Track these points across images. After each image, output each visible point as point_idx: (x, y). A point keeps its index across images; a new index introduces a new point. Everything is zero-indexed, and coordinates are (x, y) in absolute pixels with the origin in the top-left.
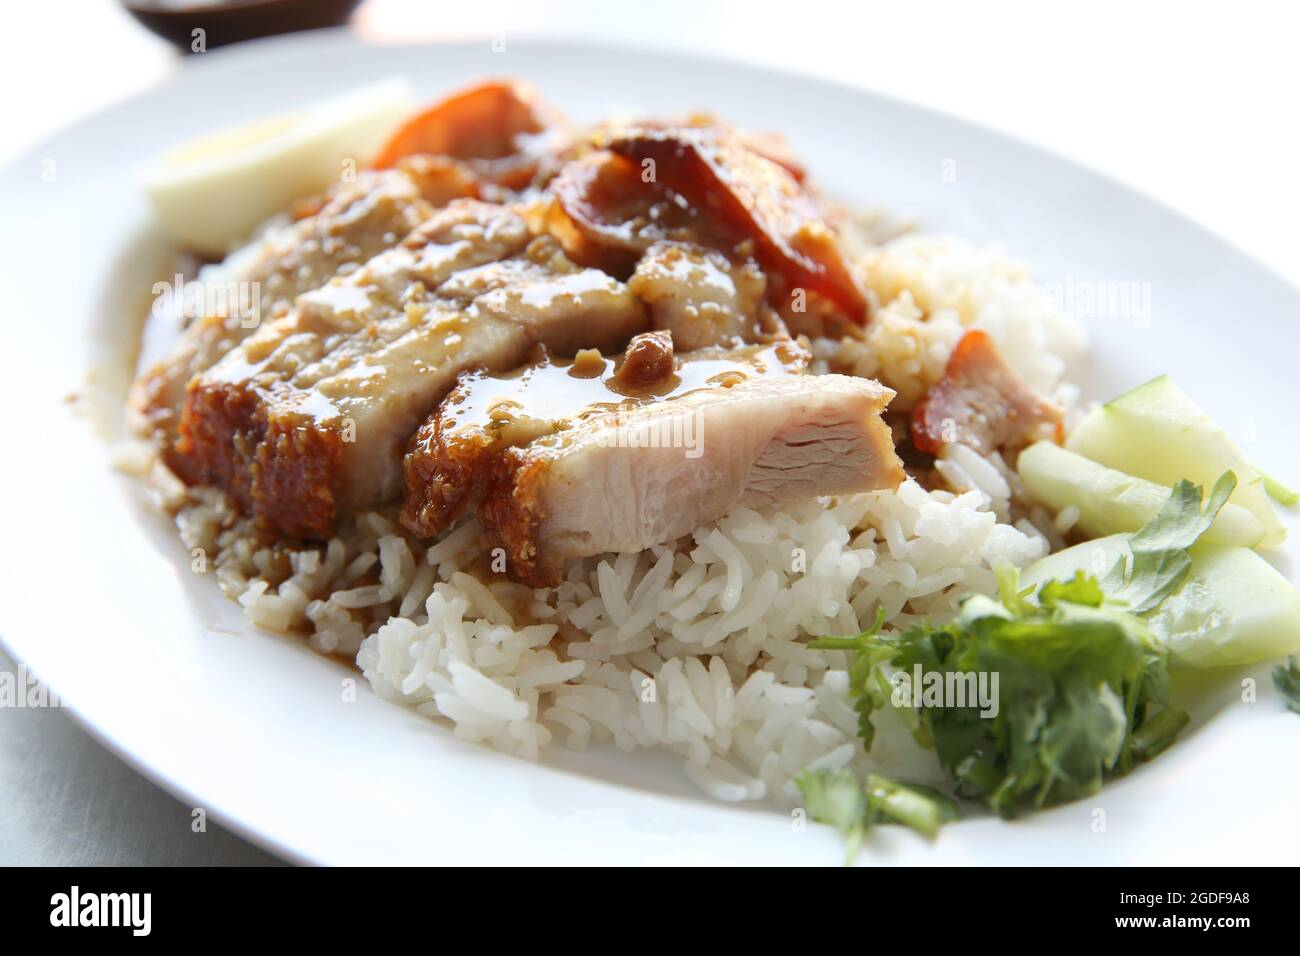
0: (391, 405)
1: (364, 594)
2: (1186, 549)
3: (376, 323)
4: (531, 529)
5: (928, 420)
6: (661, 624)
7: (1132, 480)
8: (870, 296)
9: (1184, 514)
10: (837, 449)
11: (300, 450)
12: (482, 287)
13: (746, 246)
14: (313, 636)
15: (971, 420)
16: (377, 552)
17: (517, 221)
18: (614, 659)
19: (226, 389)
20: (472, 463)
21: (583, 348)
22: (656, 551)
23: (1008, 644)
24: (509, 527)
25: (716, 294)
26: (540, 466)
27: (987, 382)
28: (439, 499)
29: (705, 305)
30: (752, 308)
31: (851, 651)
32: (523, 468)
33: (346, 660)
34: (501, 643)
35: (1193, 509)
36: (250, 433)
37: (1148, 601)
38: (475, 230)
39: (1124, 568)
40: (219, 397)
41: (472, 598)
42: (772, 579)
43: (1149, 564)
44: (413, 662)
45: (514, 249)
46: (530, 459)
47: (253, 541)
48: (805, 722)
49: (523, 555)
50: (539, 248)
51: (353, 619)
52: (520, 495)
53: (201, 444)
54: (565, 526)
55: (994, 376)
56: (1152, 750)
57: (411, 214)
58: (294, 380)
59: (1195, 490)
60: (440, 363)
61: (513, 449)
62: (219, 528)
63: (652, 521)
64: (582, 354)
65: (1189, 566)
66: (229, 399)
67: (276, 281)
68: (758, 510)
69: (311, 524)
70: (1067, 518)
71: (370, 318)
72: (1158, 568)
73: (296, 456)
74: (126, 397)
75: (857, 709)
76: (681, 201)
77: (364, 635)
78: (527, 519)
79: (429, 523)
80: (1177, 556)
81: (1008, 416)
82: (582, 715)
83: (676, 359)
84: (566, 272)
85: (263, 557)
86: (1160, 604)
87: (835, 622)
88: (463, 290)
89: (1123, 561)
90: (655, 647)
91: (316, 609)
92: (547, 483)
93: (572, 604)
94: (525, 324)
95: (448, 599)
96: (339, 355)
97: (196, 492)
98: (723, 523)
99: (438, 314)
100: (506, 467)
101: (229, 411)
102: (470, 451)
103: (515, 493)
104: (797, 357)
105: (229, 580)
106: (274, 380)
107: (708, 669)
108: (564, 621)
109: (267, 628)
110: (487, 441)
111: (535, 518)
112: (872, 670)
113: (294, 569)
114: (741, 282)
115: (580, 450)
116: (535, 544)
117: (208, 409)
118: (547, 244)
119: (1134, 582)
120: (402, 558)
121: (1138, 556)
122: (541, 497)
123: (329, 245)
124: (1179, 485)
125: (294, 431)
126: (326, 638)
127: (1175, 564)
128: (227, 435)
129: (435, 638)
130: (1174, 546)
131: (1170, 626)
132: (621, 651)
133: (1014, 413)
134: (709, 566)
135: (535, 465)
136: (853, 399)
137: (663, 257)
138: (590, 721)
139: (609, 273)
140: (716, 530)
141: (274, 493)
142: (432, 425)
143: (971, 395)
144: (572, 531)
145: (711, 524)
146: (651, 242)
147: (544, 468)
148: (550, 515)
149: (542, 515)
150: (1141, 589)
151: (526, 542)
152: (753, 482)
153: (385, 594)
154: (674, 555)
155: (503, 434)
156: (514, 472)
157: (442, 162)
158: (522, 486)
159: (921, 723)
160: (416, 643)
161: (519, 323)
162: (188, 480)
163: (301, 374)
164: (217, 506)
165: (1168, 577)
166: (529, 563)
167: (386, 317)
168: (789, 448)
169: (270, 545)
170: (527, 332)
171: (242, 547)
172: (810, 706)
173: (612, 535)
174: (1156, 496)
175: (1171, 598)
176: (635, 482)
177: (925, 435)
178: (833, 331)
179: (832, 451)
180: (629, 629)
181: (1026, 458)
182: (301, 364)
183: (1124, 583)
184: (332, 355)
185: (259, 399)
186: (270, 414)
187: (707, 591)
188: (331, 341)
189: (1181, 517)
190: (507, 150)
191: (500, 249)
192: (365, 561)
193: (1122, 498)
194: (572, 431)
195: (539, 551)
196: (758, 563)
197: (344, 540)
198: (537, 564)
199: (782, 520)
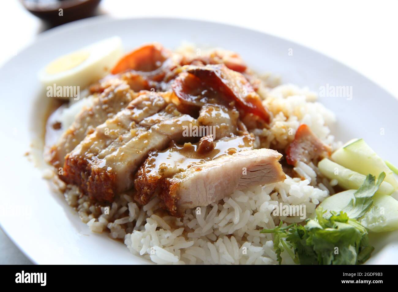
0: (129, 165)
1: (125, 220)
2: (371, 197)
3: (121, 136)
4: (175, 203)
5: (291, 155)
6: (215, 227)
7: (353, 172)
8: (271, 114)
9: (370, 185)
10: (265, 172)
11: (102, 180)
12: (154, 123)
13: (232, 103)
14: (110, 234)
15: (303, 153)
16: (127, 206)
17: (161, 99)
18: (202, 238)
19: (78, 159)
20: (156, 184)
21: (186, 142)
22: (212, 205)
23: (321, 235)
24: (168, 202)
25: (224, 120)
26: (177, 185)
27: (307, 140)
28: (146, 194)
29: (222, 124)
30: (235, 123)
31: (273, 233)
32: (172, 186)
33: (121, 240)
34: (168, 237)
35: (373, 183)
36: (86, 173)
37: (361, 214)
38: (149, 103)
39: (353, 202)
40: (75, 162)
41: (158, 223)
42: (248, 212)
43: (361, 202)
44: (143, 245)
45: (162, 109)
46: (173, 183)
47: (89, 203)
48: (261, 257)
49: (173, 210)
50: (169, 108)
51: (122, 228)
52: (171, 193)
53: (70, 175)
54: (185, 201)
55: (309, 137)
56: (364, 260)
57: (128, 96)
58: (98, 155)
59: (373, 177)
60: (143, 149)
61: (168, 179)
62: (78, 198)
63: (211, 197)
64: (186, 144)
65: (373, 202)
66: (78, 162)
67: (88, 119)
68: (243, 191)
69: (107, 199)
70: (334, 183)
71: (119, 134)
72: (363, 203)
73: (101, 181)
74: (43, 150)
75: (276, 253)
76: (212, 89)
77: (126, 233)
78: (174, 200)
79: (144, 201)
80: (369, 199)
81: (314, 150)
82: (193, 256)
83: (214, 143)
84: (178, 116)
85: (92, 208)
86: (364, 215)
87: (268, 225)
88: (148, 124)
89: (352, 200)
90: (214, 232)
91: (110, 225)
92: (179, 189)
93: (188, 221)
94: (168, 135)
95: (151, 224)
96: (111, 147)
97: (69, 186)
98: (232, 195)
99: (141, 132)
100: (166, 184)
101: (78, 165)
102: (155, 180)
103: (169, 193)
104: (251, 140)
105: (82, 216)
106: (92, 156)
107: (231, 241)
108: (186, 226)
109: (96, 233)
110: (160, 177)
111: (176, 199)
112: (280, 241)
113: (102, 212)
114: (231, 115)
115: (188, 179)
116: (176, 206)
117: (72, 165)
118: (172, 106)
119: (356, 207)
120: (135, 209)
121: (357, 199)
122: (178, 194)
123: (104, 107)
124: (368, 176)
125: (100, 174)
126: (115, 234)
127: (368, 202)
128: (79, 172)
129: (148, 237)
130: (367, 196)
131: (368, 222)
132: (203, 235)
133: (316, 149)
134: (228, 208)
135: (175, 185)
136: (270, 157)
137: (208, 110)
138: (196, 257)
139: (192, 116)
140: (230, 198)
141: (95, 191)
142: (142, 170)
143: (303, 145)
144: (187, 201)
145: (229, 196)
146: (204, 104)
147: (178, 185)
148: (180, 198)
149: (178, 199)
150: (359, 209)
151: (174, 206)
152: (240, 183)
153: (131, 219)
154: (218, 205)
155: (164, 174)
156: (169, 187)
157: (134, 73)
158: (172, 191)
159: (296, 257)
160: (143, 239)
161: (166, 135)
162: (67, 182)
163: (100, 154)
164: (76, 191)
165: (366, 206)
166: (175, 212)
167: (124, 133)
168: (251, 173)
169: (94, 204)
170: (168, 137)
171: (86, 205)
172: (262, 253)
173: (199, 202)
174: (361, 179)
175: (367, 213)
176: (205, 186)
177: (290, 160)
178: (260, 126)
179: (264, 173)
180: (206, 229)
181: (321, 164)
182: (100, 150)
183: (353, 207)
184: (109, 147)
185: (88, 163)
186: (92, 168)
187: (229, 217)
188: (108, 142)
189: (369, 186)
190: (155, 68)
191: (157, 109)
192: (124, 209)
193: (351, 179)
194: (185, 173)
195: (178, 208)
196: (243, 208)
197: (116, 202)
198: (177, 212)
199: (250, 193)
